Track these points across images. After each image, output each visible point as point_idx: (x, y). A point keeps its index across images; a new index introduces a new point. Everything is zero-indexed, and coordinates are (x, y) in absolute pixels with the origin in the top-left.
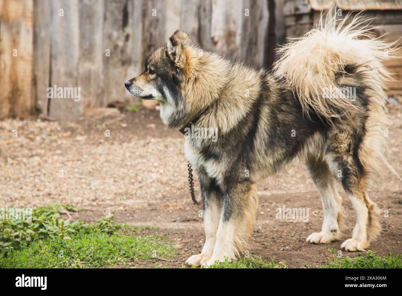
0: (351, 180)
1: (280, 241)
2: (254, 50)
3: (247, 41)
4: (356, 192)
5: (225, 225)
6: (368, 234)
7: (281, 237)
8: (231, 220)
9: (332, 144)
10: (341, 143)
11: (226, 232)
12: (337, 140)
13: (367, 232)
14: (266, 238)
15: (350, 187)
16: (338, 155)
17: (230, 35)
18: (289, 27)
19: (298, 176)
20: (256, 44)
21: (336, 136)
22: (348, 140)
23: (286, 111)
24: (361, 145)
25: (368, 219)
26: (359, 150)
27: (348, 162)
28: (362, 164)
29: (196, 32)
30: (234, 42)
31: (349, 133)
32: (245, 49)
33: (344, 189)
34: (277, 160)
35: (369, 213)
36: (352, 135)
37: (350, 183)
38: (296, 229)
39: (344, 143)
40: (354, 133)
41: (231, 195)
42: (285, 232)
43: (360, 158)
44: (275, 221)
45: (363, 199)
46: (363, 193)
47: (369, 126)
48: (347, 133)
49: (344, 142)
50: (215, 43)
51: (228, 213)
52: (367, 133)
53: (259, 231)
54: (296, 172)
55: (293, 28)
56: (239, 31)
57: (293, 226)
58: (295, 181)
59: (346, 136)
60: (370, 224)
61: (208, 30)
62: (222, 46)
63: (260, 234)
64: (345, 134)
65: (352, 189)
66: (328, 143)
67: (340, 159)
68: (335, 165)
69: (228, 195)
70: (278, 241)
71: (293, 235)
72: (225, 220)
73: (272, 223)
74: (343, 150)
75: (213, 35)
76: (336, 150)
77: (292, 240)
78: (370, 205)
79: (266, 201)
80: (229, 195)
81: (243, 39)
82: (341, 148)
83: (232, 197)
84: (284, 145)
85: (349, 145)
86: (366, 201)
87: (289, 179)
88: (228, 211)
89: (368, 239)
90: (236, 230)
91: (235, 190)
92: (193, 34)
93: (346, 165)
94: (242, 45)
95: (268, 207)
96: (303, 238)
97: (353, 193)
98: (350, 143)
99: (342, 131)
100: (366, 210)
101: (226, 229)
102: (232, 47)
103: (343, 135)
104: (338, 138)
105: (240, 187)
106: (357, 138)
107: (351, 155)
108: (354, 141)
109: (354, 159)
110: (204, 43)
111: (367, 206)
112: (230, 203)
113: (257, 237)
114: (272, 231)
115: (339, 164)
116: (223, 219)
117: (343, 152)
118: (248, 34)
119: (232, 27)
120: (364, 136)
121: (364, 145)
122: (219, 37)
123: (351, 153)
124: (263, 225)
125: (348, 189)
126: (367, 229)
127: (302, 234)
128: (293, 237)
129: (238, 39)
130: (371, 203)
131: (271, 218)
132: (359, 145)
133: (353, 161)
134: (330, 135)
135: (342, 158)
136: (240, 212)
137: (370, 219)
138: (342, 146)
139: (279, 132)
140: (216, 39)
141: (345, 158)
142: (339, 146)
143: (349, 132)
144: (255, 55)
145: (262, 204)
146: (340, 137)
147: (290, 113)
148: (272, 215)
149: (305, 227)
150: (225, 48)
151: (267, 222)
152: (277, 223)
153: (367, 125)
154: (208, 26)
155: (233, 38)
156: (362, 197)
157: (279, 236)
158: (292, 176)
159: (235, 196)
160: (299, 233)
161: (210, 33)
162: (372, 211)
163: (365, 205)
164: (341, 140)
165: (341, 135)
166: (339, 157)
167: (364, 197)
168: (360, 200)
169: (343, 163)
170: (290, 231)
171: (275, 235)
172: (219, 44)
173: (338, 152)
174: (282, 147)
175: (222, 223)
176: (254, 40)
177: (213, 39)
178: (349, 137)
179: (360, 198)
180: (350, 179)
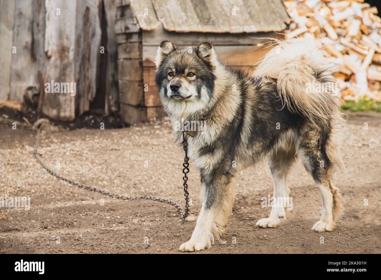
0: (320, 172)
1: (98, 248)
2: (87, 66)
3: (80, 56)
4: (324, 181)
5: (207, 213)
6: (333, 216)
7: (100, 245)
8: (212, 208)
9: (304, 140)
10: (311, 140)
11: (206, 219)
12: (307, 137)
13: (333, 213)
14: (85, 246)
15: (320, 177)
16: (309, 150)
17: (63, 51)
18: (121, 44)
19: (124, 185)
20: (89, 59)
21: (307, 133)
22: (317, 137)
23: (264, 110)
24: (328, 141)
25: (333, 203)
26: (326, 146)
27: (317, 156)
28: (329, 157)
29: (29, 46)
30: (68, 57)
31: (317, 131)
32: (78, 64)
33: (314, 179)
34: (256, 152)
35: (334, 197)
36: (320, 132)
37: (320, 174)
38: (116, 236)
39: (314, 140)
40: (321, 130)
41: (214, 185)
42: (105, 240)
43: (327, 153)
44: (96, 229)
45: (328, 187)
46: (329, 181)
47: (334, 124)
48: (316, 130)
49: (313, 138)
50: (49, 58)
51: (210, 202)
52: (332, 130)
53: (79, 239)
54: (122, 182)
55: (124, 46)
56: (72, 47)
57: (114, 233)
58: (121, 190)
59: (315, 133)
60: (335, 206)
61: (41, 45)
62: (56, 60)
63: (80, 242)
64: (314, 131)
65: (321, 179)
66: (301, 139)
67: (311, 153)
68: (307, 159)
69: (211, 186)
70: (96, 248)
71: (111, 243)
72: (207, 208)
73: (94, 231)
74: (313, 146)
75: (46, 50)
76: (307, 145)
77: (110, 247)
78: (333, 191)
79: (90, 210)
80: (213, 185)
81: (77, 54)
82: (311, 144)
83: (215, 188)
84: (261, 139)
85: (318, 141)
86: (331, 188)
87: (115, 188)
88: (210, 200)
89: (334, 219)
90: (215, 217)
91: (219, 182)
92: (26, 47)
93: (316, 158)
94: (75, 60)
95: (91, 215)
96: (121, 245)
97: (321, 182)
98: (319, 140)
99: (312, 129)
100: (331, 195)
101: (207, 216)
102: (66, 61)
103: (312, 132)
104: (308, 135)
105: (224, 179)
106: (324, 135)
107: (320, 150)
108: (322, 138)
109: (322, 153)
110: (38, 57)
111: (332, 192)
112: (213, 193)
113: (77, 245)
114: (93, 239)
115: (310, 157)
116: (205, 207)
117: (312, 147)
118: (81, 49)
119: (66, 42)
120: (330, 133)
121: (331, 142)
122: (52, 52)
123: (320, 148)
124: (84, 233)
125: (318, 179)
126: (333, 211)
127: (120, 241)
128: (111, 244)
129: (71, 55)
130: (335, 188)
131: (94, 226)
132: (326, 141)
133: (321, 155)
134: (302, 133)
135: (313, 153)
136: (220, 202)
137: (335, 202)
138: (312, 142)
139: (257, 129)
140: (49, 53)
141: (315, 152)
142: (309, 142)
143: (317, 129)
144: (88, 69)
145: (86, 213)
146: (310, 135)
147: (267, 112)
148: (95, 224)
149: (124, 234)
150: (58, 62)
151: (89, 230)
152: (98, 231)
153: (331, 123)
154: (41, 40)
155: (66, 53)
156: (328, 185)
157: (99, 243)
158: (118, 186)
159: (219, 187)
160: (118, 240)
161: (44, 48)
162: (336, 195)
163: (330, 191)
164: (311, 137)
165: (311, 132)
166: (310, 152)
167: (330, 184)
168: (326, 187)
169: (313, 157)
170: (110, 238)
171: (94, 243)
172: (53, 59)
173: (308, 148)
174: (260, 141)
175: (204, 211)
176: (87, 56)
177: (46, 53)
178: (317, 134)
179: (327, 186)
180: (319, 170)
